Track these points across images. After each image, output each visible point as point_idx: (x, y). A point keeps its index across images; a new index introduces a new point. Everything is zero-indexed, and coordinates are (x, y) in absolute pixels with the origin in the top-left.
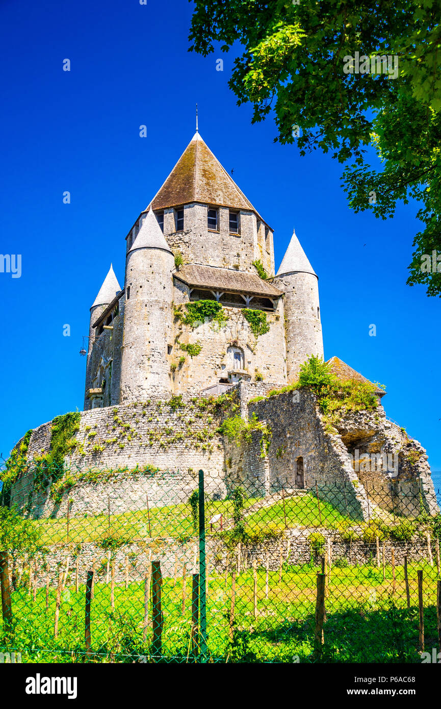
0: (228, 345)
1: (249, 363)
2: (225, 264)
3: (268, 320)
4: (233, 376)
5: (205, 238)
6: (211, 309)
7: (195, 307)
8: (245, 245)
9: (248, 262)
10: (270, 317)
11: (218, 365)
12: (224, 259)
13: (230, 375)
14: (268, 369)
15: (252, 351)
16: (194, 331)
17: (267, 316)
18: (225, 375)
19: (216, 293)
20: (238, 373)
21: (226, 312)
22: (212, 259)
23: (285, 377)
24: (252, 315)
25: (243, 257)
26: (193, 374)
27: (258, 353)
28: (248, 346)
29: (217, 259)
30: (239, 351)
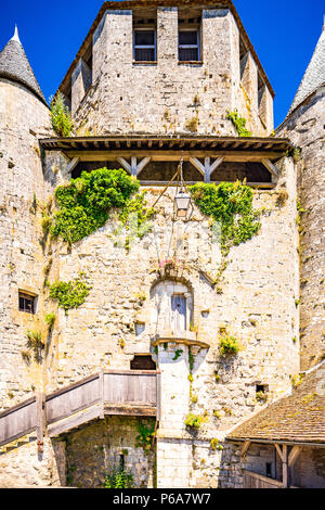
0: (154, 276)
1: (205, 313)
2: (168, 124)
3: (256, 205)
4: (161, 348)
5: (127, 79)
6: (108, 191)
7: (72, 193)
8: (212, 80)
9: (218, 114)
10: (261, 200)
11: (128, 327)
12: (166, 114)
13: (154, 347)
14: (253, 324)
15: (213, 286)
16: (74, 252)
17: (255, 197)
18: (143, 348)
19: (129, 162)
20: (172, 340)
21: (149, 198)
22: (141, 120)
23: (294, 341)
24: (215, 196)
25: (207, 105)
26: (69, 350)
27: (229, 291)
28: (203, 275)
29: (152, 118)
30: (180, 289)
